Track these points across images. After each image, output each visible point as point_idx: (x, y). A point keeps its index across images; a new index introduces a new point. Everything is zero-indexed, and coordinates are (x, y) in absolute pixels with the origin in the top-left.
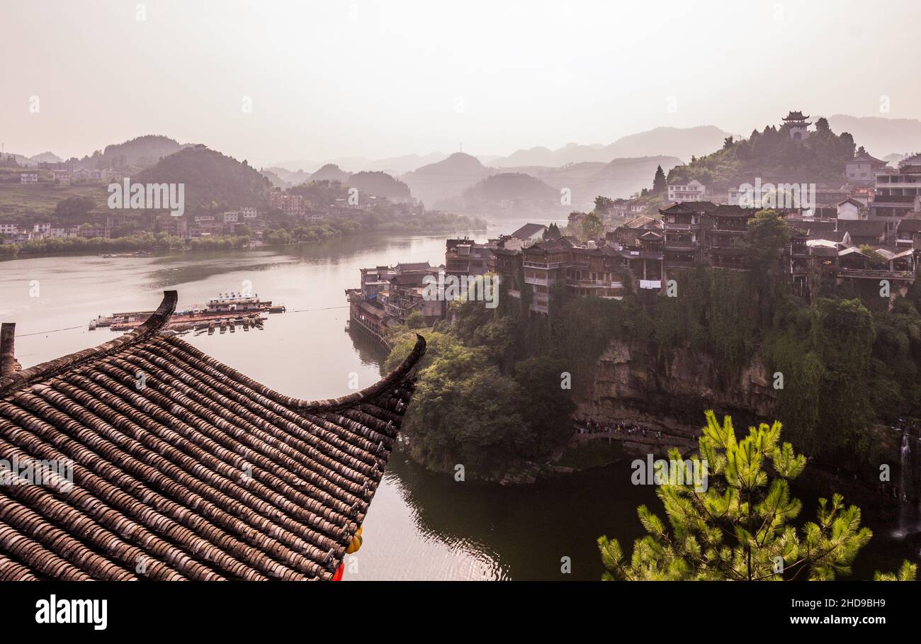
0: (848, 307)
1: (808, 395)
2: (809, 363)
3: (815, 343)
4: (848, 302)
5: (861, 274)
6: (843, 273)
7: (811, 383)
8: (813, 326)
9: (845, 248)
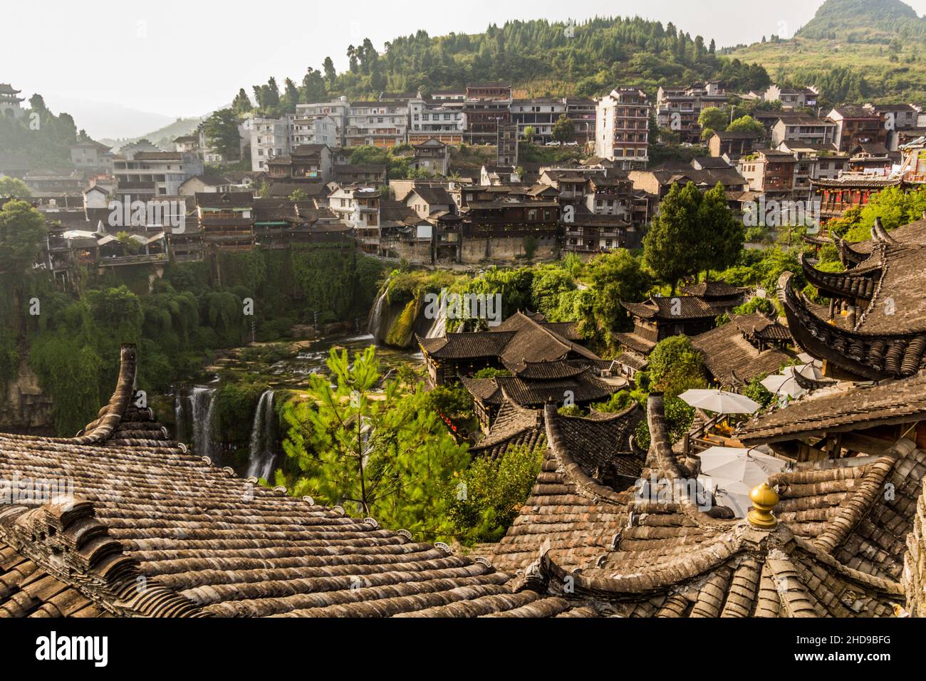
0: (117, 295)
1: (88, 389)
2: (86, 358)
3: (89, 336)
4: (117, 290)
5: (121, 261)
6: (104, 263)
7: (90, 376)
8: (85, 322)
9: (102, 237)
